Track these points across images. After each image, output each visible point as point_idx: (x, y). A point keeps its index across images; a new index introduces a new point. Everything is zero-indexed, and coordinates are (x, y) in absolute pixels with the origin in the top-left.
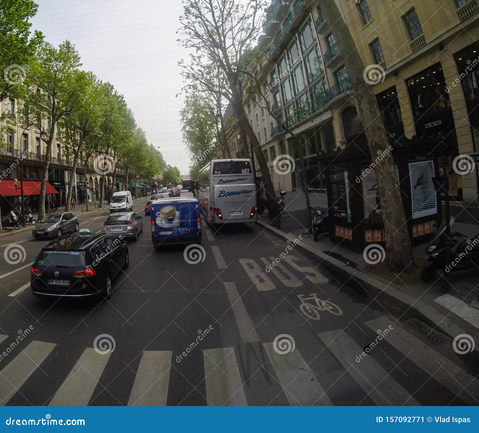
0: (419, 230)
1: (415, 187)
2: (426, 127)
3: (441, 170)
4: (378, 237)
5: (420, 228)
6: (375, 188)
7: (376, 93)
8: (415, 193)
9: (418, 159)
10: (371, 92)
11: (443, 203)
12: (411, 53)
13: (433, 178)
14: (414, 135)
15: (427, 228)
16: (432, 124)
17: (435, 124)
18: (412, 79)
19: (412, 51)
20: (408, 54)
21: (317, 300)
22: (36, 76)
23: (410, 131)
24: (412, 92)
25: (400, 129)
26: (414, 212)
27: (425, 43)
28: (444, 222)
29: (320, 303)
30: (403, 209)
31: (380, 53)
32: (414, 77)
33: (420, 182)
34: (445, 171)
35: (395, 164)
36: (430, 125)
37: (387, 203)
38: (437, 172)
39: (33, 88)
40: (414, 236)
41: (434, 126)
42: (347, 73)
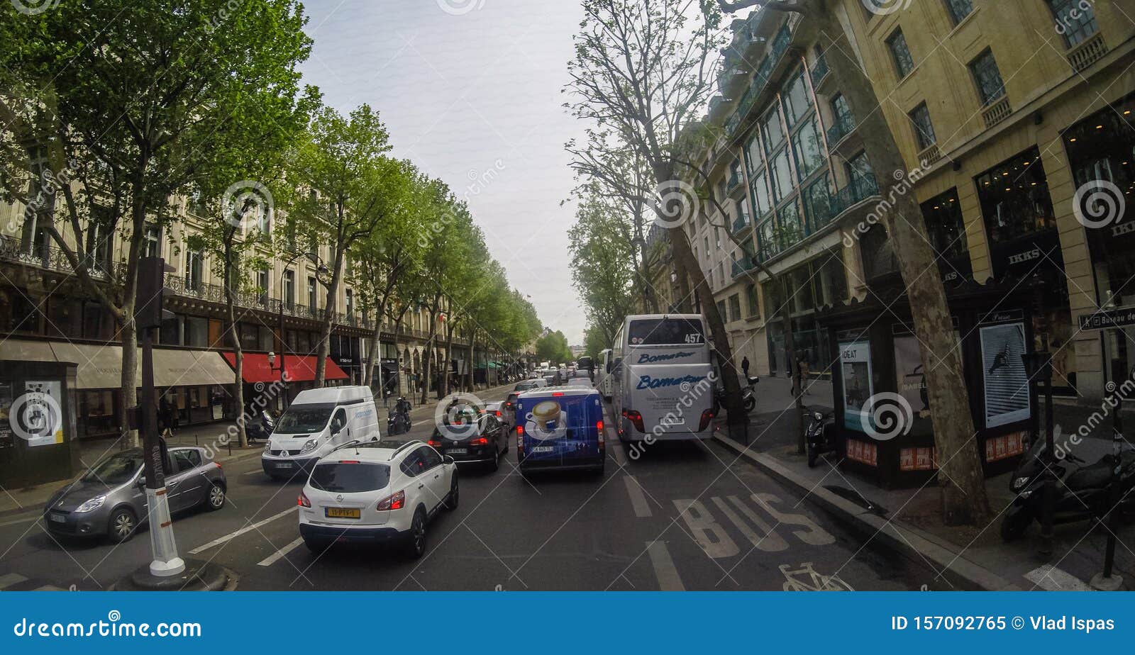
0: (999, 449)
1: (991, 371)
2: (1012, 262)
3: (1038, 338)
4: (924, 460)
5: (1000, 444)
6: (919, 371)
7: (921, 200)
8: (992, 383)
9: (997, 319)
10: (912, 200)
11: (1042, 399)
12: (984, 128)
13: (1023, 356)
14: (990, 278)
15: (1012, 445)
16: (1022, 257)
17: (1028, 256)
18: (987, 176)
19: (987, 126)
20: (980, 131)
21: (814, 575)
22: (308, 166)
23: (982, 271)
24: (988, 199)
25: (964, 264)
26: (989, 416)
27: (1010, 111)
28: (1042, 433)
29: (819, 579)
30: (969, 410)
31: (930, 128)
32: (990, 172)
33: (999, 362)
34: (1044, 341)
35: (955, 329)
36: (1018, 258)
37: (940, 400)
38: (1031, 343)
39: (304, 190)
40: (988, 459)
41: (1026, 259)
42: (870, 164)
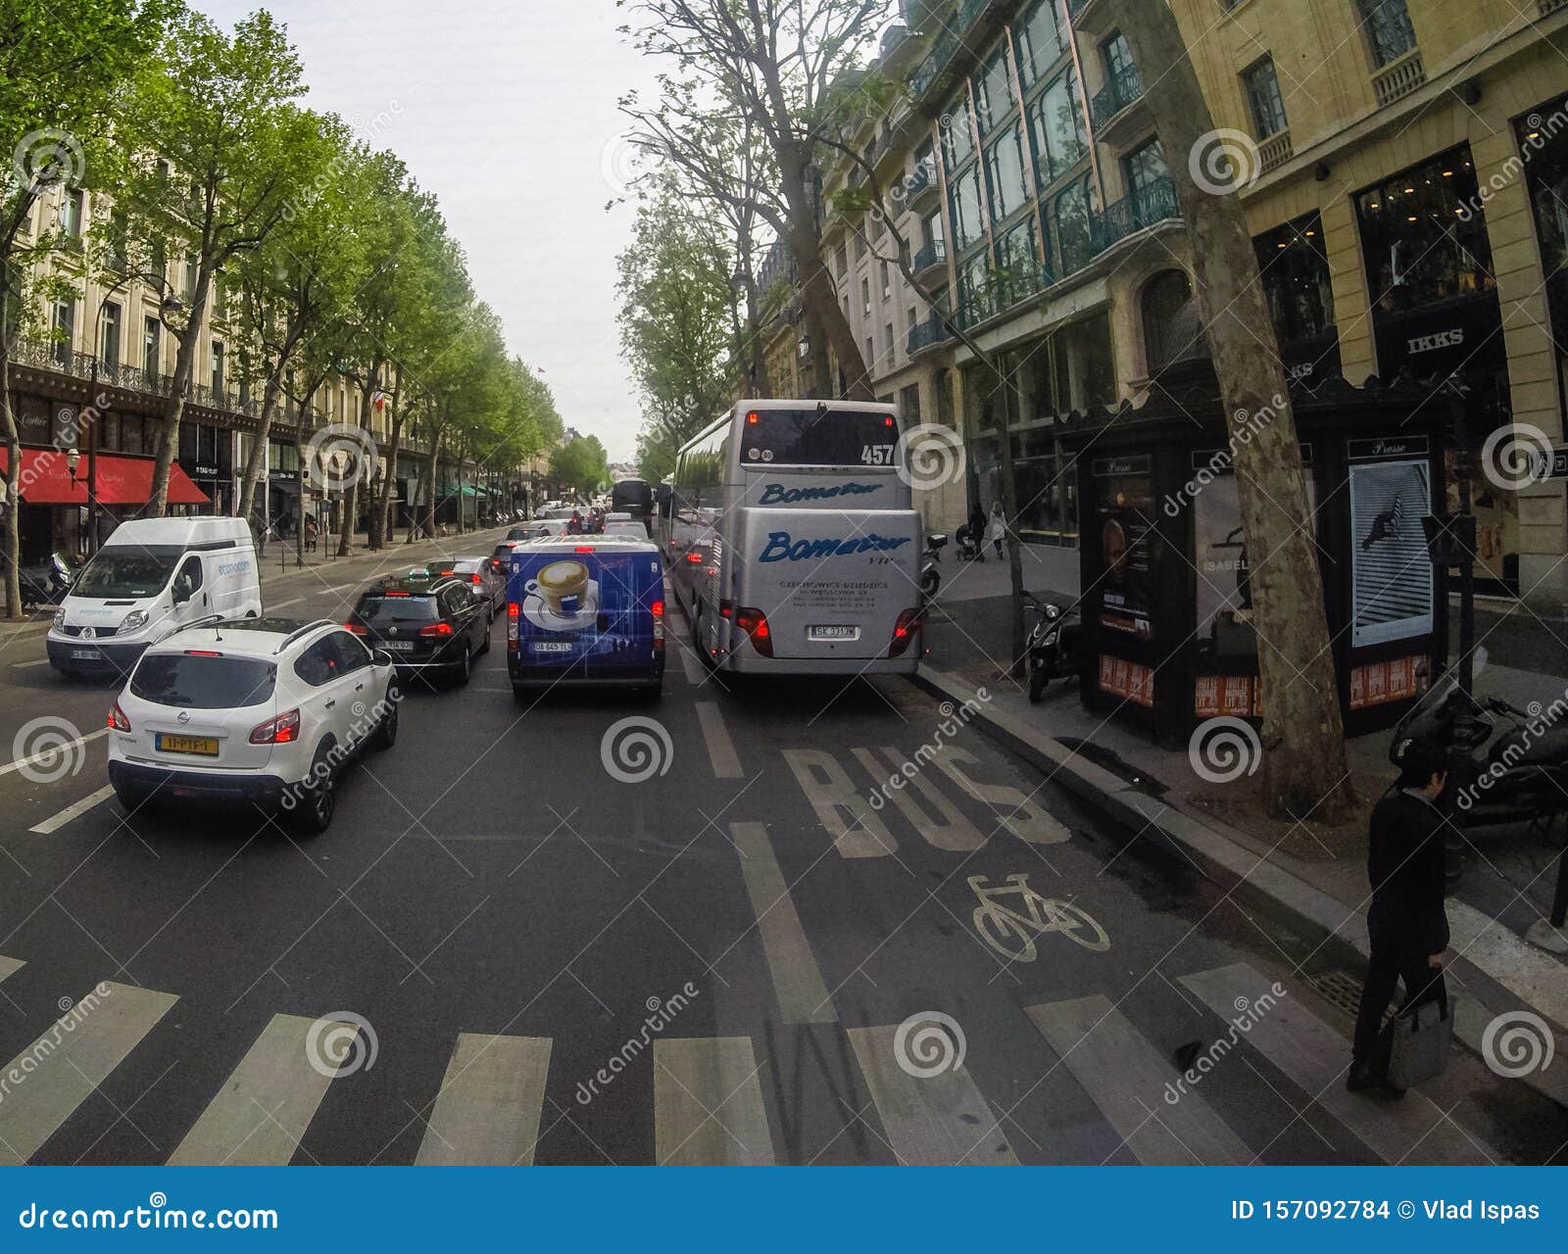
0: (1374, 685)
1: (1366, 545)
2: (1413, 351)
3: (1453, 490)
4: (1237, 700)
5: (1376, 677)
6: (1237, 538)
7: (1253, 234)
8: (1366, 564)
9: (1381, 452)
10: (1239, 230)
11: (1455, 599)
12: (1374, 107)
13: (1425, 521)
14: (1372, 377)
15: (1399, 679)
16: (1432, 342)
17: (1442, 340)
18: (1375, 194)
19: (1380, 103)
20: (1365, 110)
21: (1029, 897)
22: (156, 117)
23: (1358, 365)
24: (1374, 235)
25: (1323, 349)
26: (1358, 625)
28: (1453, 663)
29: (1039, 905)
30: (1323, 613)
31: (1277, 102)
32: (1382, 186)
33: (1382, 527)
34: (1464, 495)
35: (1305, 466)
36: (1424, 344)
37: (1272, 592)
38: (1440, 499)
39: (146, 158)
40: (1353, 703)
41: (1438, 346)
42: (1165, 161)
